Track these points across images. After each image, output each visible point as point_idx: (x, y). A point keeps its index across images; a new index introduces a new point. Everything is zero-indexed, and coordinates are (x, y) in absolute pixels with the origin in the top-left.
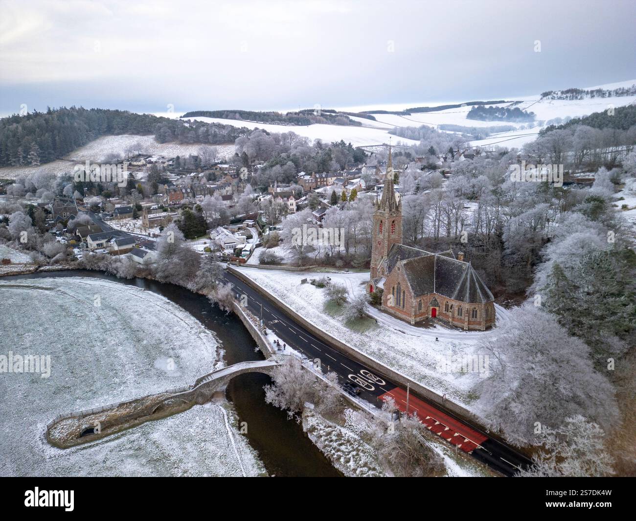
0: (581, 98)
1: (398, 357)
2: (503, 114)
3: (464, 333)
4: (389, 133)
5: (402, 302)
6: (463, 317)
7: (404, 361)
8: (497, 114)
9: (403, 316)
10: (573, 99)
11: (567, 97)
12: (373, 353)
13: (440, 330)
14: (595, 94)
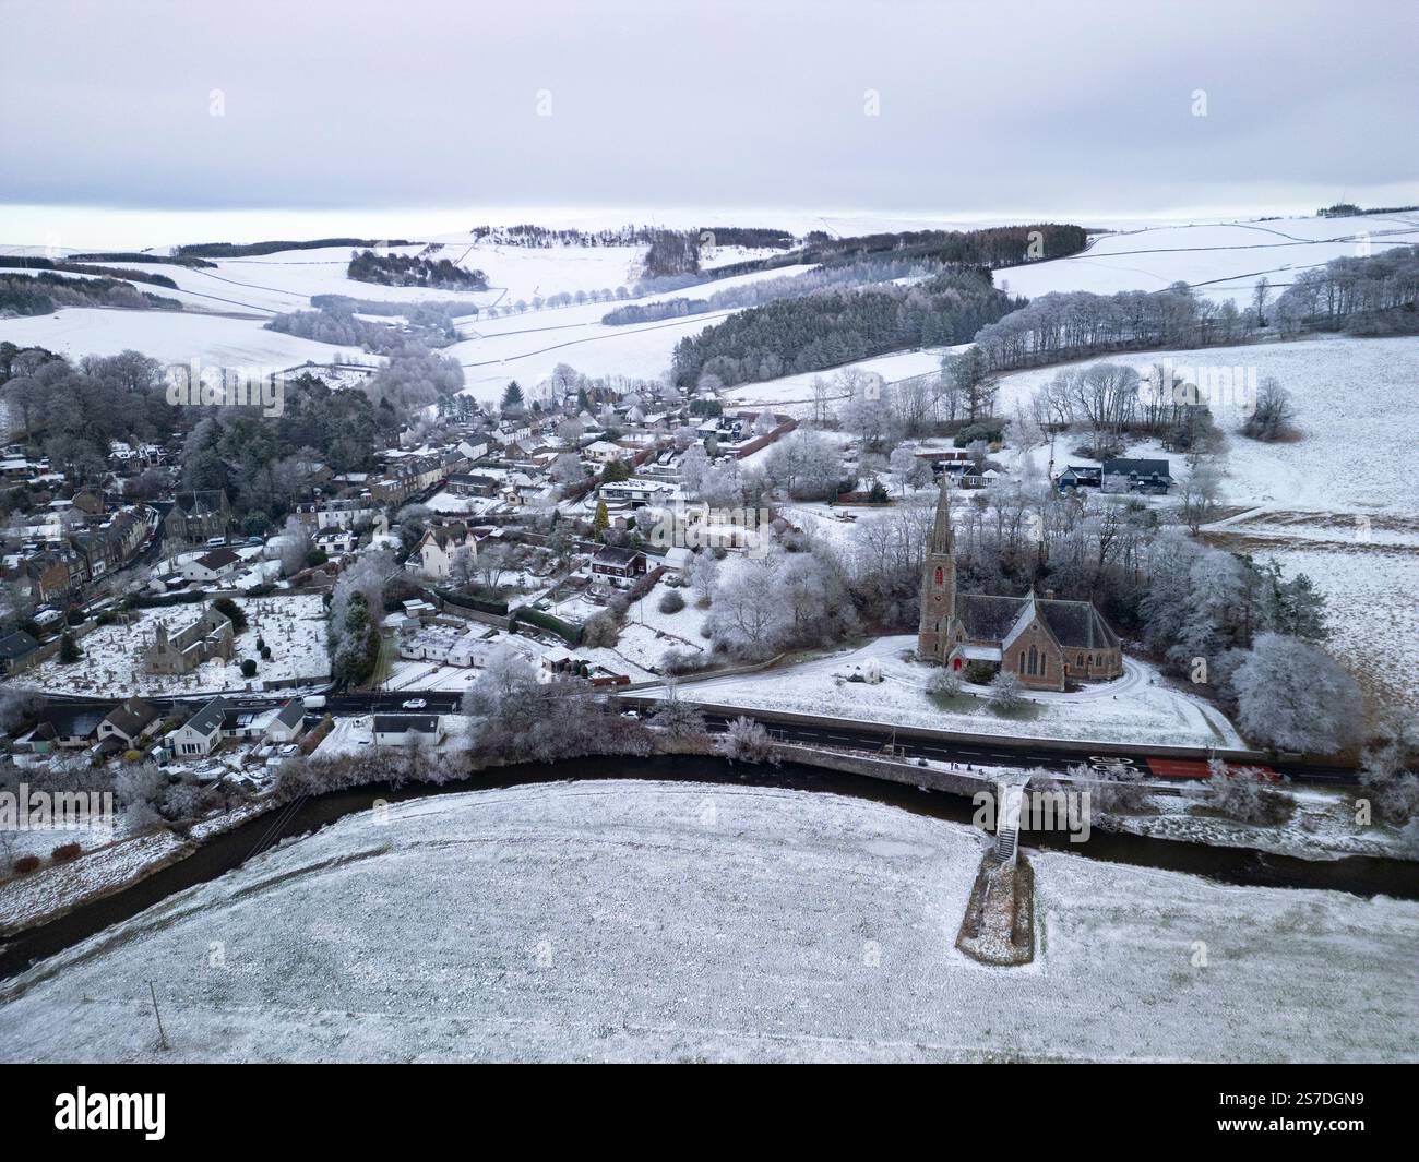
0: (548, 246)
1: (1114, 728)
2: (423, 272)
3: (1114, 683)
4: (268, 327)
5: (1039, 669)
6: (1103, 666)
7: (1125, 730)
8: (411, 272)
9: (1044, 685)
10: (534, 246)
11: (522, 241)
12: (1080, 736)
13: (1091, 688)
14: (568, 238)
